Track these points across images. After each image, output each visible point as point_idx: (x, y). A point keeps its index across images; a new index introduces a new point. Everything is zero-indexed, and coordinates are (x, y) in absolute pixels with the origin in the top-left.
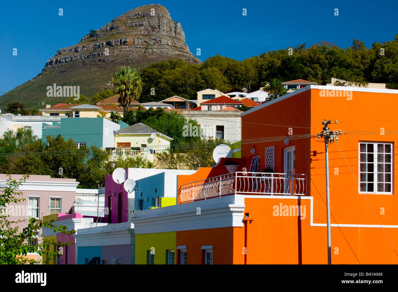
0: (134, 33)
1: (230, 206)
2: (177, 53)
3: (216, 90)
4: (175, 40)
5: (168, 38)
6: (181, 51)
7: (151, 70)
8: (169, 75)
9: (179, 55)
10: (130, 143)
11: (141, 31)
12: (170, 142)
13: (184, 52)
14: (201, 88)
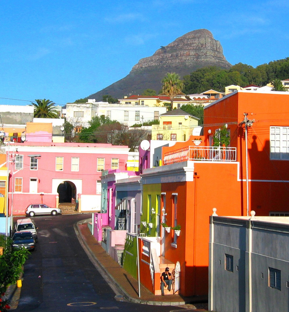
0: (189, 48)
1: (184, 168)
2: (218, 61)
3: (237, 86)
4: (216, 52)
5: (212, 51)
6: (220, 60)
7: (197, 73)
8: (209, 76)
9: (219, 62)
10: (171, 122)
11: (194, 46)
12: (198, 121)
13: (222, 60)
14: (228, 85)
